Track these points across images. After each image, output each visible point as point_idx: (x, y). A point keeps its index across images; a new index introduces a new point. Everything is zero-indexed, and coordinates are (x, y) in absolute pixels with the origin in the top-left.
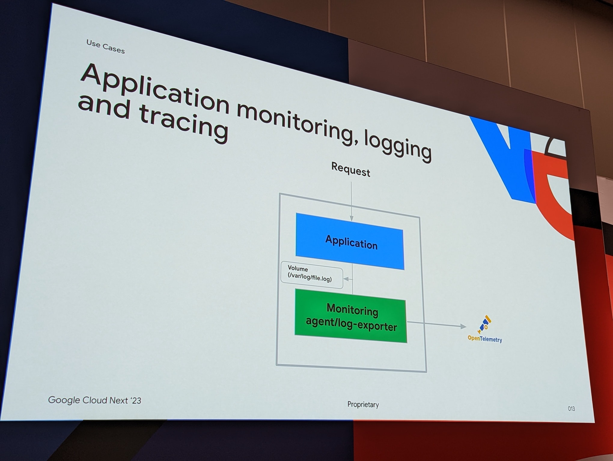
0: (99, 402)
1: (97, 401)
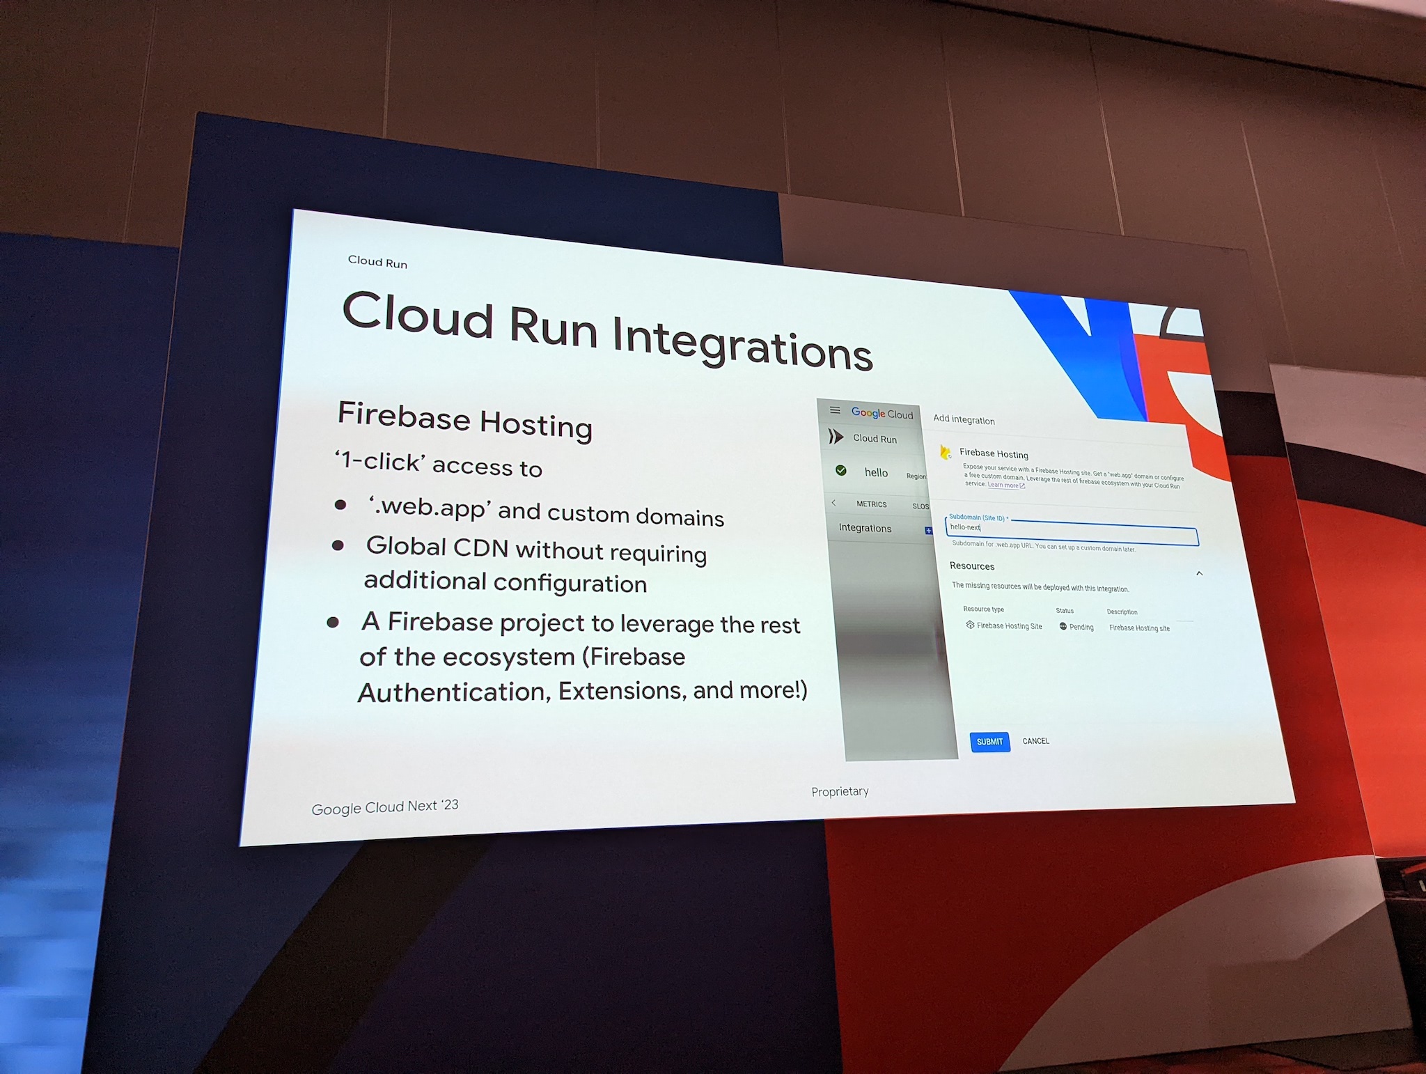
0: (391, 809)
1: (388, 808)
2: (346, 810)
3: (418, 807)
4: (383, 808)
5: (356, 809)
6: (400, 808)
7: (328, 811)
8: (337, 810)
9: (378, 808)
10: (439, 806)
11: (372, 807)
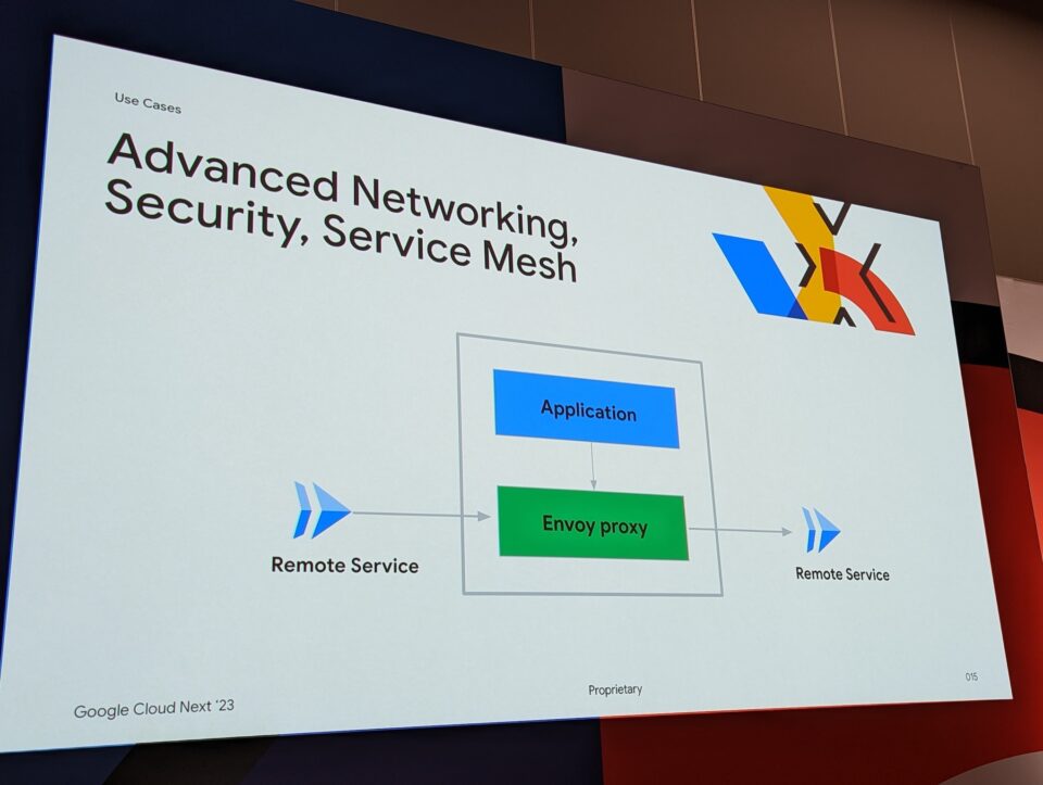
0: (162, 710)
1: (158, 709)
2: (112, 712)
3: (191, 708)
4: (153, 710)
5: (123, 711)
6: (171, 709)
7: (92, 713)
8: (102, 712)
9: (148, 710)
10: (215, 707)
11: (140, 709)
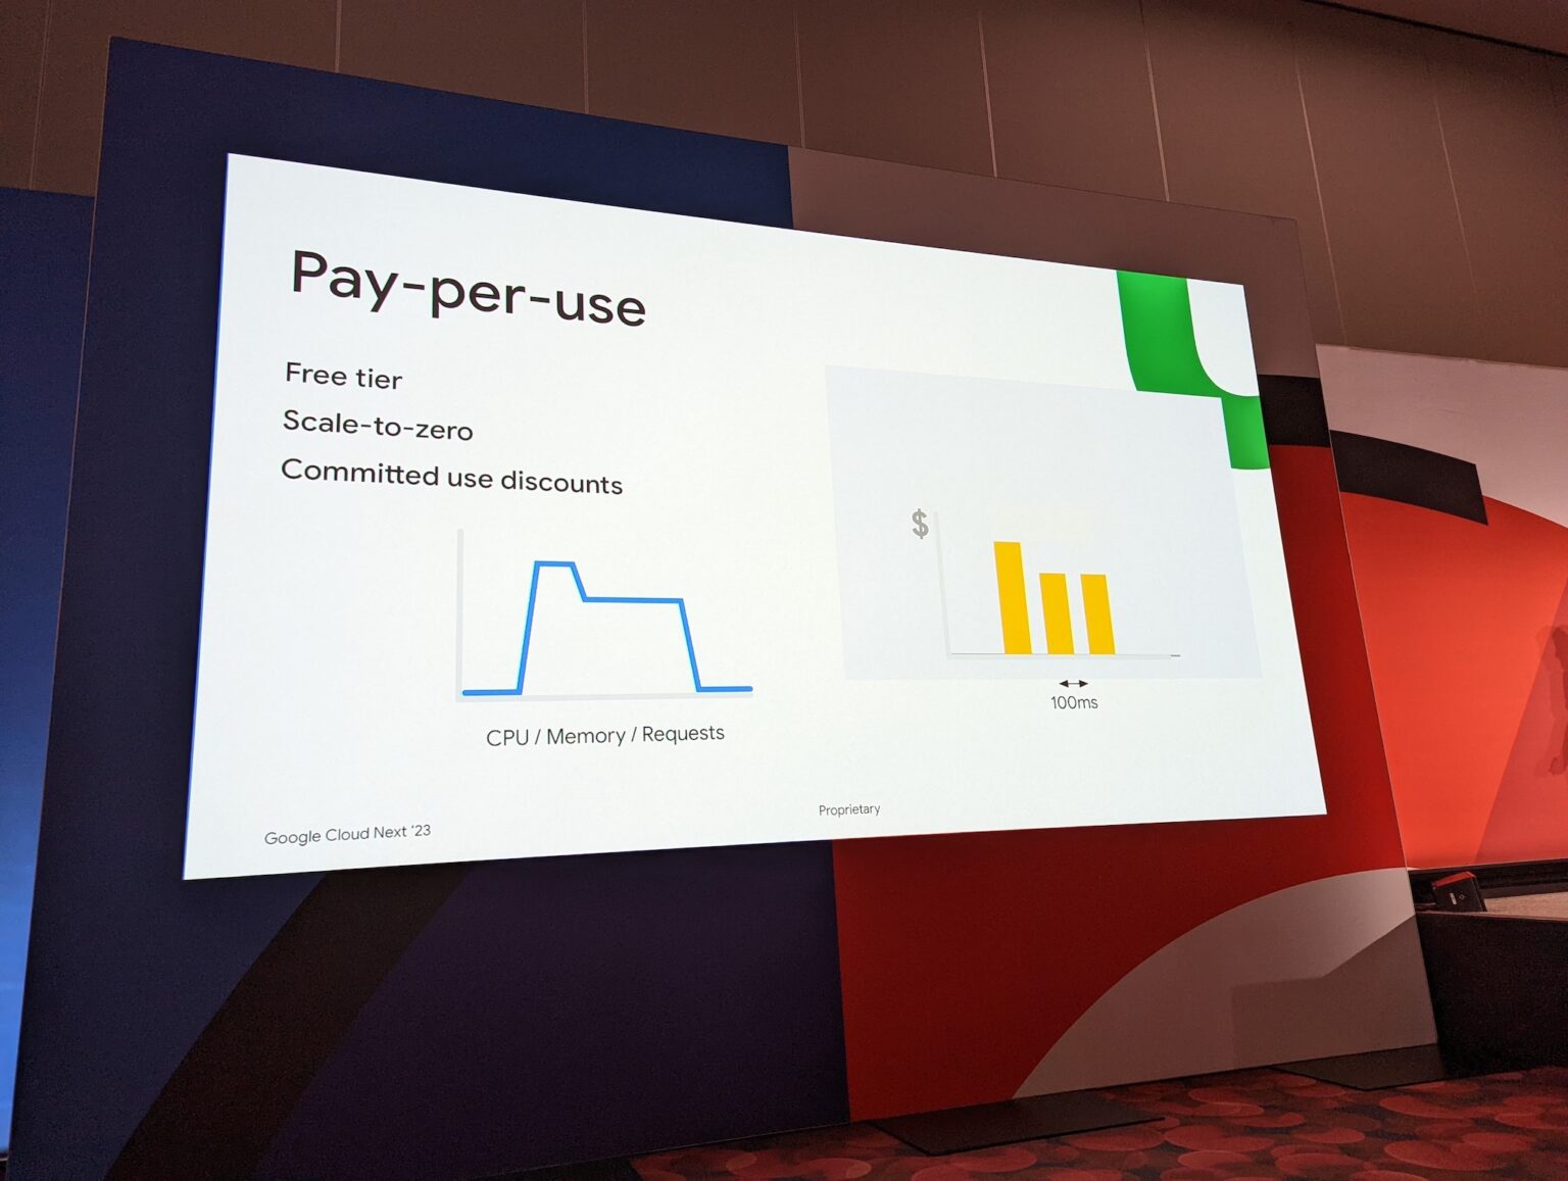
0: (355, 836)
1: (351, 835)
2: (303, 838)
3: (387, 833)
4: (346, 836)
5: (315, 837)
6: (365, 835)
8: (293, 839)
9: (341, 836)
10: (411, 832)
